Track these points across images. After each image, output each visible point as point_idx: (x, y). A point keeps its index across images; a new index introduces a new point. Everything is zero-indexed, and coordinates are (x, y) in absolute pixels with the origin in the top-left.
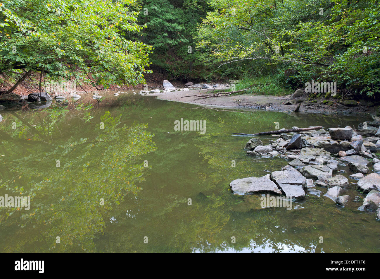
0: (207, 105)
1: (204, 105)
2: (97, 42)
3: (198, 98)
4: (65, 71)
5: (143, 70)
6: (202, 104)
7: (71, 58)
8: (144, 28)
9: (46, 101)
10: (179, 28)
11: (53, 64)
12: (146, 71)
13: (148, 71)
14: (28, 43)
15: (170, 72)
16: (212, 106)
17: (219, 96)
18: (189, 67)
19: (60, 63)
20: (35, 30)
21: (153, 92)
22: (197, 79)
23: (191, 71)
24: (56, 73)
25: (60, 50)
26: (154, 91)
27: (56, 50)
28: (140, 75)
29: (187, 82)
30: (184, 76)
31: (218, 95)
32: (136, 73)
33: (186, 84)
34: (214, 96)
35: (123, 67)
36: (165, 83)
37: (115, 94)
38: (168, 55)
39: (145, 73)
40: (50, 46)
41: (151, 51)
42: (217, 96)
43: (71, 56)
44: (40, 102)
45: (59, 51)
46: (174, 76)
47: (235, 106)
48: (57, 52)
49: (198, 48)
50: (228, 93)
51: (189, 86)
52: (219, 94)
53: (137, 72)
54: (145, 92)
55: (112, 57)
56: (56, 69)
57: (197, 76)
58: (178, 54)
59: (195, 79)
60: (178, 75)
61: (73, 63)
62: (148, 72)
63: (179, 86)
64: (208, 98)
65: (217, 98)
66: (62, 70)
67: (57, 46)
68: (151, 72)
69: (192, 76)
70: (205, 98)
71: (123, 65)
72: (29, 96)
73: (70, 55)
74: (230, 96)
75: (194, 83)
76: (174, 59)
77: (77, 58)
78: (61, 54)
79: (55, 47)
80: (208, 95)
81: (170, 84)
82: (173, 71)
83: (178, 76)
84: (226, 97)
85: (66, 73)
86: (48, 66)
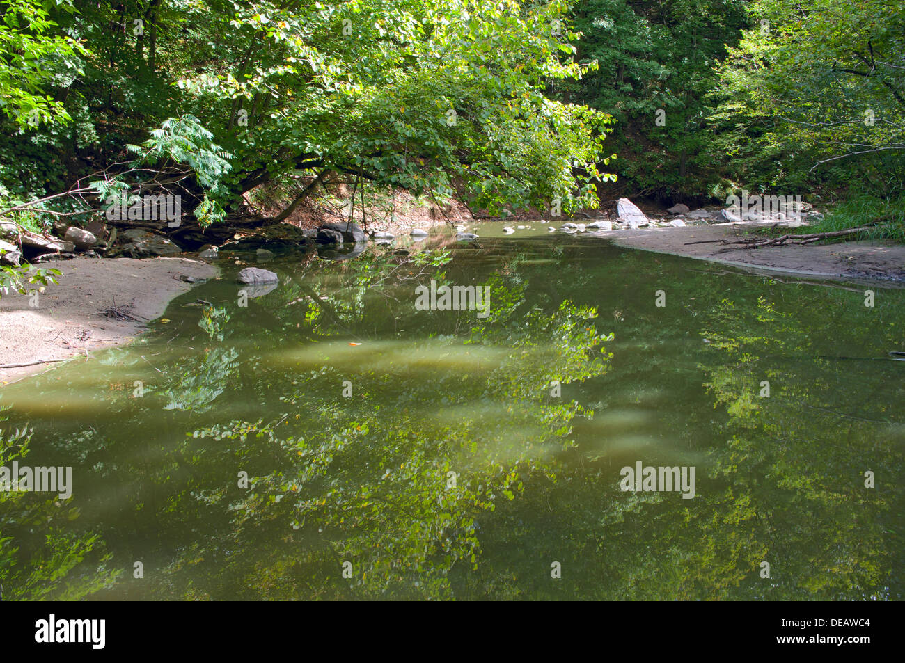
0: (760, 267)
1: (749, 265)
2: (487, 106)
3: (727, 247)
4: (412, 173)
5: (595, 172)
6: (744, 264)
7: (427, 143)
8: (590, 69)
9: (355, 242)
10: (663, 71)
11: (388, 158)
12: (600, 175)
13: (607, 177)
14: (333, 110)
15: (631, 179)
16: (773, 269)
17: (787, 245)
18: (678, 167)
19: (402, 156)
20: (351, 80)
21: (596, 228)
22: (698, 197)
23: (682, 178)
24: (393, 178)
25: (403, 124)
26: (599, 226)
27: (395, 124)
28: (588, 186)
29: (672, 205)
30: (665, 190)
31: (784, 240)
32: (578, 181)
33: (669, 210)
34: (773, 245)
35: (550, 165)
36: (623, 205)
37: (505, 231)
38: (626, 138)
39: (599, 180)
40: (381, 116)
41: (607, 126)
42: (782, 244)
43: (427, 139)
44: (342, 246)
45: (400, 126)
46: (640, 190)
47: (841, 272)
48: (399, 130)
49: (712, 120)
50: (810, 238)
51: (678, 214)
52: (787, 238)
53: (580, 177)
54: (575, 228)
55: (520, 139)
56: (392, 168)
57: (698, 190)
58: (651, 136)
59: (693, 197)
60: (650, 186)
61: (429, 155)
62: (605, 180)
63: (652, 213)
64: (757, 247)
65: (784, 249)
66: (406, 172)
67: (398, 117)
68: (614, 178)
69: (684, 190)
70: (750, 248)
71: (548, 161)
72: (319, 230)
73: (425, 137)
74: (814, 244)
75: (692, 208)
76: (640, 147)
77: (440, 144)
78: (408, 134)
79: (393, 119)
80: (756, 241)
81: (635, 209)
82: (639, 177)
83: (650, 189)
84: (805, 247)
85: (416, 178)
86: (376, 162)
